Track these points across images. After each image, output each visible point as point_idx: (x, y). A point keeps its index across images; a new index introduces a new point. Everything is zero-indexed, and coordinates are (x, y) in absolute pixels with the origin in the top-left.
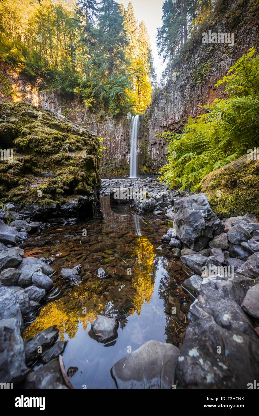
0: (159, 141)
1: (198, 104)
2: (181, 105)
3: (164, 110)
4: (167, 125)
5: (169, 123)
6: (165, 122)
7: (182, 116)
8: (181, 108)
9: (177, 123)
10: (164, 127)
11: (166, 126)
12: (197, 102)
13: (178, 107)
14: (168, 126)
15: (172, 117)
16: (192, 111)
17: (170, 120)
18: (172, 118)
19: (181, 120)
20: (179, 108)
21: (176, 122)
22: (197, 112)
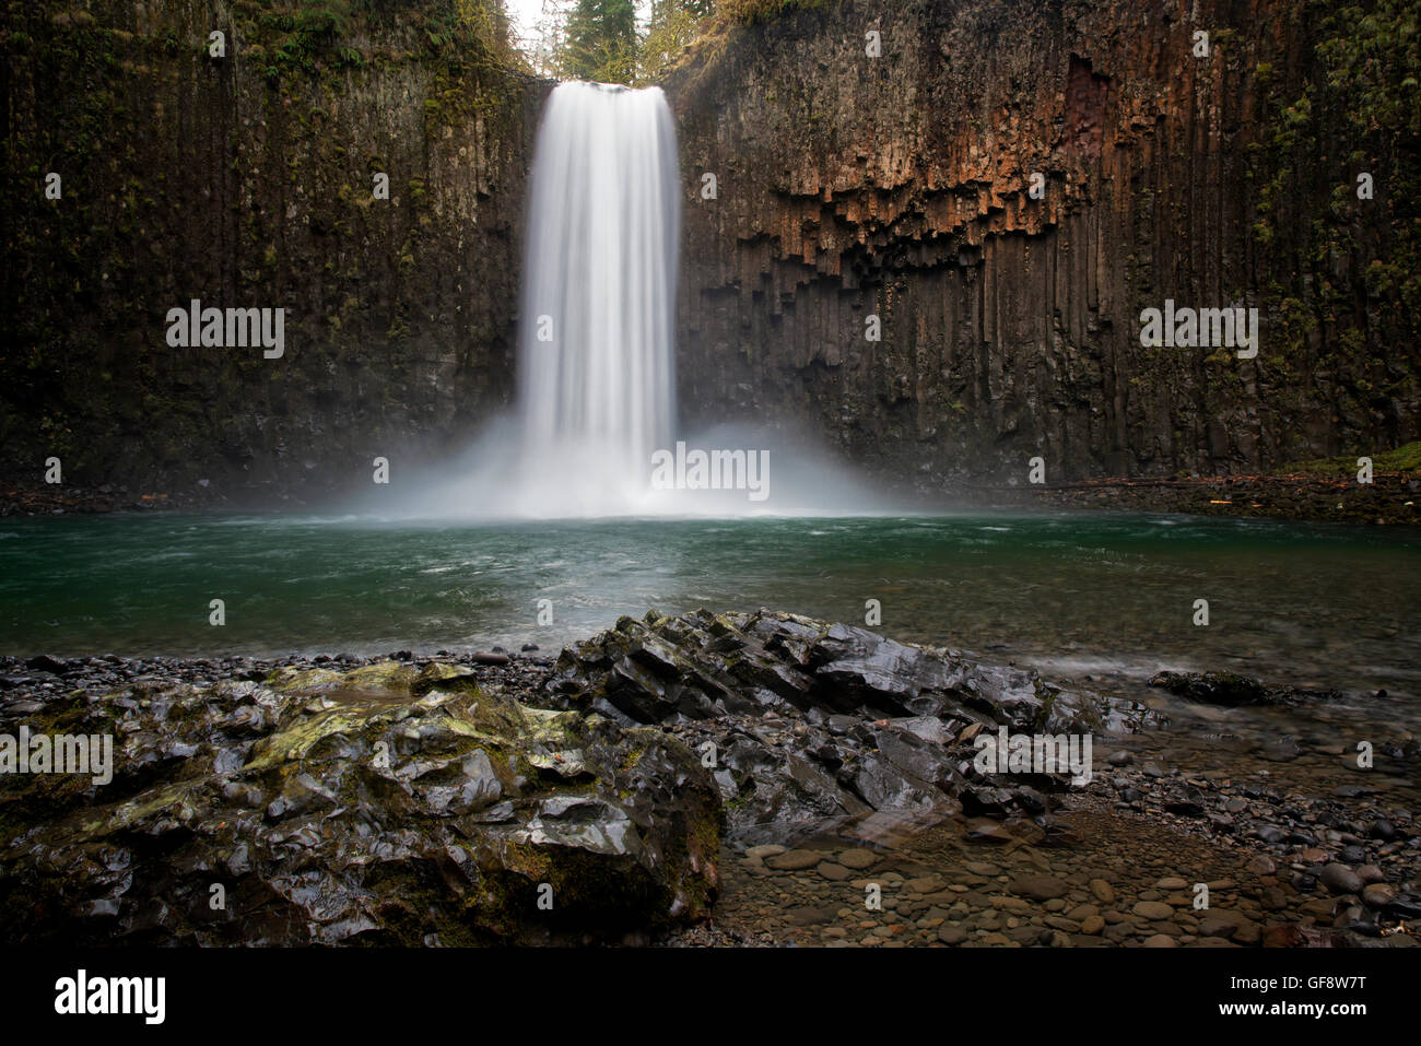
0: (757, 281)
1: (1006, 120)
2: (917, 102)
3: (809, 103)
4: (822, 190)
5: (842, 183)
6: (815, 172)
7: (920, 165)
8: (914, 118)
9: (884, 196)
10: (800, 201)
11: (815, 200)
12: (1006, 112)
13: (902, 110)
14: (828, 198)
15: (862, 154)
16: (974, 151)
17: (845, 168)
18: (862, 161)
19: (910, 182)
20: (907, 114)
21: (886, 186)
22: (1000, 162)
